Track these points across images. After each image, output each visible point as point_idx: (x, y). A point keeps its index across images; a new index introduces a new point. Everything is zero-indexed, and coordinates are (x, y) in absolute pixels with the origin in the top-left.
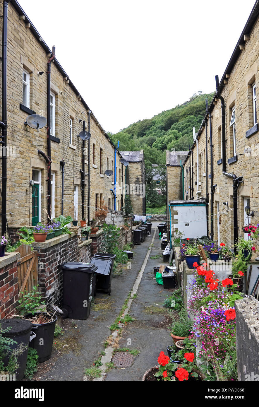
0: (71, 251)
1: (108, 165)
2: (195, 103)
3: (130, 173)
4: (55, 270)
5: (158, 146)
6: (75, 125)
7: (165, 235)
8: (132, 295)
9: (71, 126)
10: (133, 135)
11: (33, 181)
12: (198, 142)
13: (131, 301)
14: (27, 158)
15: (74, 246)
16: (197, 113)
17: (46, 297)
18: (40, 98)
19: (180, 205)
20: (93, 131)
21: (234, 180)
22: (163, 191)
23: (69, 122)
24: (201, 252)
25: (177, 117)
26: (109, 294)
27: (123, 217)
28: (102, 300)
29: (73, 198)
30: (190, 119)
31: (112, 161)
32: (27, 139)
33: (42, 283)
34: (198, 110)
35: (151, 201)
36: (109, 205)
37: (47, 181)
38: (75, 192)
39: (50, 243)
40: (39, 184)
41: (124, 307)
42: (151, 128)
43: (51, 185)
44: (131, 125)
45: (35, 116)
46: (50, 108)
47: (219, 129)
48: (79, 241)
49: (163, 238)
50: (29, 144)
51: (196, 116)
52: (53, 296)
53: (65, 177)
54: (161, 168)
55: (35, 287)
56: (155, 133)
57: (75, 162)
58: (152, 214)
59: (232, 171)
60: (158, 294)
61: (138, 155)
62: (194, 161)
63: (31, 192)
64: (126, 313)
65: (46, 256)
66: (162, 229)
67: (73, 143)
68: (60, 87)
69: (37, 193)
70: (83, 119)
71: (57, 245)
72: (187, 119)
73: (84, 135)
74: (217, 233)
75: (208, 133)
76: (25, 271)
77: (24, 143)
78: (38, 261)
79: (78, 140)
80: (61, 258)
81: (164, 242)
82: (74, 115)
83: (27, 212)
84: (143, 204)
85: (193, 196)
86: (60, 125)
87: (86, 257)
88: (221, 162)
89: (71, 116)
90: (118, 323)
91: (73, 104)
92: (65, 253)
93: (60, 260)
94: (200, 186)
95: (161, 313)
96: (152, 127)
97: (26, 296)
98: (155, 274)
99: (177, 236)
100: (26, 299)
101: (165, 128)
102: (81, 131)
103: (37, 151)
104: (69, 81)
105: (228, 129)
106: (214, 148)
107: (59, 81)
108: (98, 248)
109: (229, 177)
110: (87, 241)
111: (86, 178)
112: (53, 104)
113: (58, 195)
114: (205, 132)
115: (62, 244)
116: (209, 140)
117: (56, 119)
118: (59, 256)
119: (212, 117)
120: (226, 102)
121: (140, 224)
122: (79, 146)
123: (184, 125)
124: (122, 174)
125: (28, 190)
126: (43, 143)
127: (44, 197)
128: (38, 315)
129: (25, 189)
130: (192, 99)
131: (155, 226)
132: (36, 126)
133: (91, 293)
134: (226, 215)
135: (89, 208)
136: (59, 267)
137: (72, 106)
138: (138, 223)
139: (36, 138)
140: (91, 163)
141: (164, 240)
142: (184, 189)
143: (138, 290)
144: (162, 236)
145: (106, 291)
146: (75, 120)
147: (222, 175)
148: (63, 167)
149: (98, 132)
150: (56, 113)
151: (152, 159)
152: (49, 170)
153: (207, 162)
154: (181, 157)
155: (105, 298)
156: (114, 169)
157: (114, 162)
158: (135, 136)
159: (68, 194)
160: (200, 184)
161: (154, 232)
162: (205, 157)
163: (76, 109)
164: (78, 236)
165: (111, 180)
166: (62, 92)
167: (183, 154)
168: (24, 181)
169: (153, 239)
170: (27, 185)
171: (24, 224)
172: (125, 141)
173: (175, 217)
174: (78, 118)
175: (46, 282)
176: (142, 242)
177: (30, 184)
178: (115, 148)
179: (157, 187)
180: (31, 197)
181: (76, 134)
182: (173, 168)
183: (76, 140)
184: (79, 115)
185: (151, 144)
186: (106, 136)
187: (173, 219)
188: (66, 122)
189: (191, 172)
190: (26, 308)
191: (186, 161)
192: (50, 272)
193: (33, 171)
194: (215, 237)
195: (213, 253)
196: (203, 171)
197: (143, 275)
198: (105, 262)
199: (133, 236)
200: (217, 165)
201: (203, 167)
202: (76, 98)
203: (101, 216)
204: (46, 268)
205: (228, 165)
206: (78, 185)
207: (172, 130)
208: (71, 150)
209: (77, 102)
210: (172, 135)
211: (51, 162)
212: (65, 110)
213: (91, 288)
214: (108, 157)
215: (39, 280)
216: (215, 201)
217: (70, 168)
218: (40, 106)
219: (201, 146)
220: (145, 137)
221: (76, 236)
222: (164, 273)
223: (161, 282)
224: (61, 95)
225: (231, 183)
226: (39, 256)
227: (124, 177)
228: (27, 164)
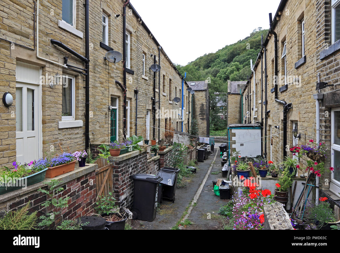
0: (141, 165)
1: (176, 93)
2: (255, 38)
3: (196, 100)
4: (127, 180)
5: (221, 77)
6: (147, 59)
7: (225, 154)
8: (193, 204)
9: (144, 60)
10: (199, 67)
11: (111, 106)
12: (255, 73)
13: (191, 208)
14: (106, 87)
15: (144, 160)
16: (257, 47)
17: (119, 202)
18: (117, 36)
19: (238, 128)
20: (163, 64)
21: (284, 107)
22: (225, 116)
23: (142, 57)
24: (251, 168)
25: (239, 50)
26: (173, 202)
27: (188, 138)
28: (167, 206)
29: (146, 121)
30: (250, 52)
31: (180, 90)
32: (106, 71)
33: (116, 190)
34: (257, 44)
35: (214, 125)
36: (177, 127)
37: (123, 106)
38: (147, 116)
39: (123, 157)
40: (116, 109)
41: (185, 213)
42: (215, 61)
43: (127, 110)
44: (198, 58)
45: (113, 52)
46: (126, 45)
47: (273, 61)
48: (148, 156)
49: (224, 157)
50: (107, 76)
51: (256, 50)
52: (125, 201)
53: (138, 104)
54: (223, 96)
55: (111, 193)
56: (219, 65)
57: (147, 91)
58: (215, 136)
59: (283, 98)
60: (215, 203)
61: (203, 84)
62: (251, 89)
63: (110, 115)
64: (186, 218)
65: (119, 168)
66: (223, 149)
67: (146, 74)
68: (134, 27)
69: (115, 116)
70: (154, 54)
71: (129, 159)
72: (248, 53)
73: (155, 68)
74: (270, 153)
75: (263, 65)
76: (102, 180)
77: (104, 75)
78: (113, 172)
79: (150, 72)
80: (132, 170)
81: (224, 160)
82: (146, 51)
83: (107, 132)
84: (207, 127)
85: (250, 120)
86: (134, 59)
87: (154, 170)
88: (273, 91)
89: (143, 51)
90: (179, 226)
91: (145, 41)
92: (136, 166)
93: (132, 172)
94: (257, 112)
95: (216, 219)
96: (217, 60)
97: (103, 199)
98: (214, 186)
99: (234, 155)
100: (103, 202)
101: (228, 60)
102: (152, 64)
103: (115, 81)
104: (141, 21)
105: (280, 61)
106: (268, 78)
107: (133, 22)
108: (165, 163)
109: (280, 103)
110: (155, 157)
111: (157, 105)
112: (128, 42)
113: (132, 118)
114: (260, 64)
115: (134, 159)
116: (264, 70)
117: (131, 54)
118: (131, 169)
119: (266, 50)
120: (279, 37)
121: (204, 144)
122: (150, 77)
123: (245, 58)
124: (189, 101)
125: (108, 114)
126: (120, 75)
127: (120, 120)
128: (112, 215)
129: (104, 113)
130: (252, 34)
131: (217, 146)
132: (113, 60)
133: (156, 199)
134: (277, 137)
135: (159, 130)
136: (130, 177)
137: (144, 43)
138: (202, 144)
139: (115, 70)
140: (161, 91)
141: (224, 158)
142: (243, 114)
143: (198, 200)
144: (223, 155)
145: (171, 199)
146: (147, 55)
147: (275, 102)
148: (137, 95)
149: (168, 65)
150: (131, 49)
151: (216, 88)
152: (125, 98)
153: (262, 91)
154: (241, 86)
155: (169, 205)
156: (181, 96)
157: (181, 91)
158: (202, 68)
159: (141, 118)
160: (256, 109)
161: (216, 151)
162: (260, 86)
163: (148, 46)
164: (148, 152)
165: (179, 106)
166: (136, 31)
167: (243, 84)
168: (104, 107)
169: (215, 158)
170: (106, 110)
171: (104, 142)
172: (192, 72)
173: (234, 138)
174: (149, 53)
175: (119, 189)
176: (205, 160)
177: (109, 109)
178: (182, 78)
179: (220, 112)
180: (110, 120)
181: (148, 67)
182: (233, 96)
183: (148, 72)
184: (151, 51)
185: (215, 74)
186: (175, 68)
187: (231, 140)
188: (140, 57)
189: (249, 99)
190: (102, 209)
191: (245, 90)
192: (123, 181)
193: (111, 98)
194: (268, 157)
195: (262, 169)
196: (259, 98)
197: (203, 188)
198: (170, 174)
199: (197, 155)
200: (270, 93)
201: (259, 95)
202: (148, 36)
203: (169, 136)
204: (120, 178)
205: (279, 93)
206: (150, 110)
207: (234, 62)
208: (144, 80)
209: (149, 39)
210: (234, 67)
211: (127, 91)
212: (138, 46)
213: (157, 196)
214: (177, 87)
215: (113, 187)
216: (269, 125)
217: (142, 95)
218: (117, 43)
219: (257, 77)
220: (210, 68)
221: (146, 152)
222: (221, 186)
223: (218, 194)
224: (135, 34)
225: (282, 109)
226: (114, 168)
227: (190, 104)
228: (106, 92)
